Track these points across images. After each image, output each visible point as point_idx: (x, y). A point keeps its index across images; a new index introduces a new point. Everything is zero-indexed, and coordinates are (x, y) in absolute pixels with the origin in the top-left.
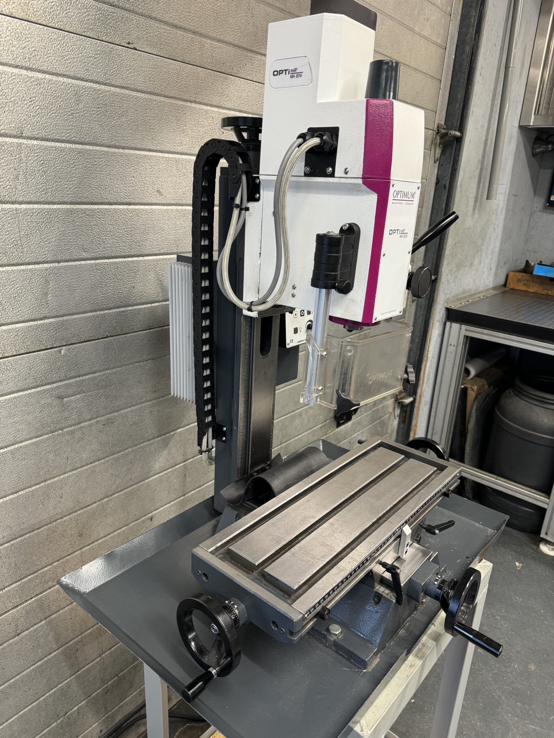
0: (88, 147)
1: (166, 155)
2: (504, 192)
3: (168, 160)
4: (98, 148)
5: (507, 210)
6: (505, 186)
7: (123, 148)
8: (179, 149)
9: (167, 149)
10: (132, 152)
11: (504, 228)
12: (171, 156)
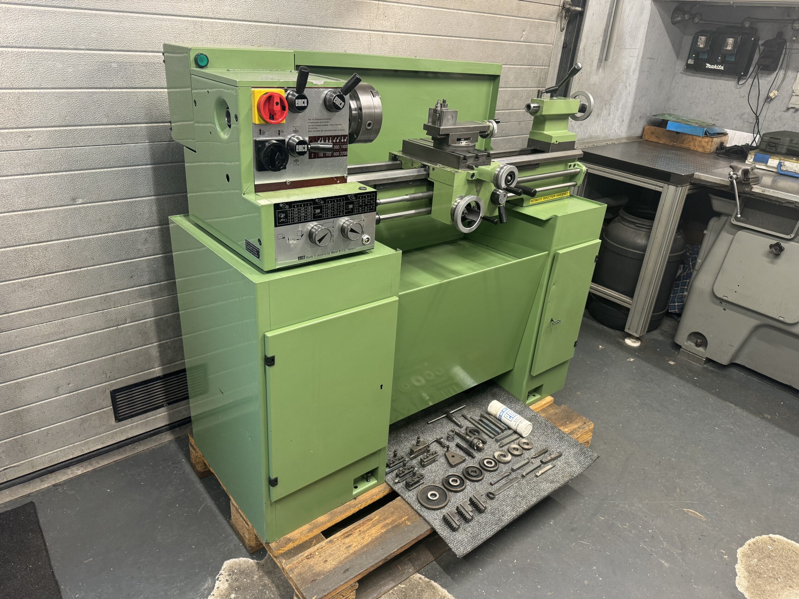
0: (309, 27)
1: (351, 31)
2: (636, 55)
3: (351, 33)
4: (314, 28)
5: (641, 71)
6: (638, 50)
7: (327, 27)
8: (358, 27)
9: (351, 27)
10: (332, 29)
11: (638, 86)
12: (354, 31)
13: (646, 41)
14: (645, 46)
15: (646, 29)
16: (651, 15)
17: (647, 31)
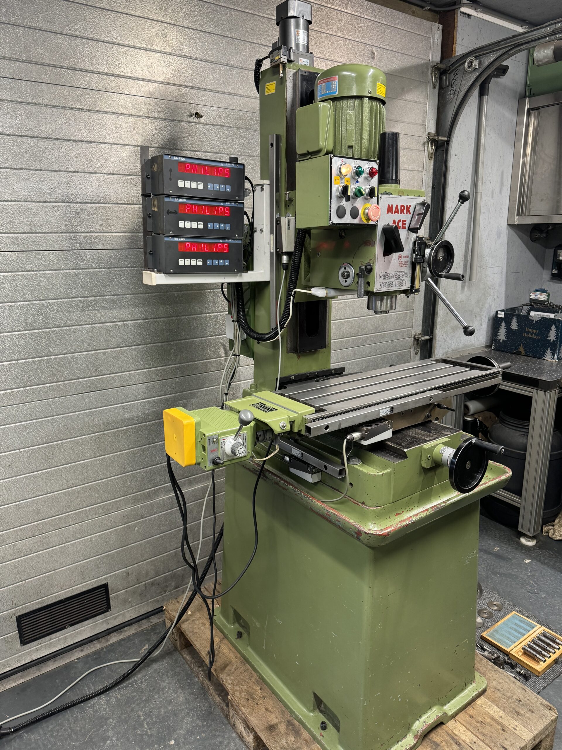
2: (500, 272)
5: (507, 284)
6: (501, 267)
13: (508, 259)
14: (508, 263)
15: (506, 249)
16: (508, 237)
17: (507, 250)
